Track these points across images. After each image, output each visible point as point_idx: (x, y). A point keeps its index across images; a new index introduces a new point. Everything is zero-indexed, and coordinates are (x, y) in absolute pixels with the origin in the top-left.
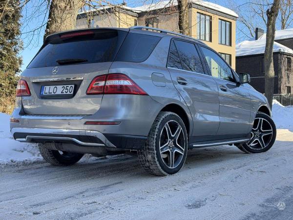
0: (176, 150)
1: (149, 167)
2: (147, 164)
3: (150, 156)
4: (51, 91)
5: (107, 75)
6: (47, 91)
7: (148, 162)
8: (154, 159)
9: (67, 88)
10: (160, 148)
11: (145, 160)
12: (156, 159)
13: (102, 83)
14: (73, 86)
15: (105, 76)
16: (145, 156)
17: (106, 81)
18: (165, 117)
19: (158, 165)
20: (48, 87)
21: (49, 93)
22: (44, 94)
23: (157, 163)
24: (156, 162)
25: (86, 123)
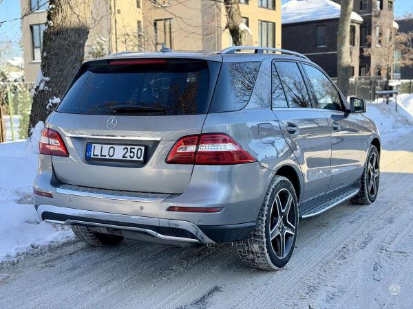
0: (287, 231)
1: (253, 260)
2: (251, 256)
3: (256, 247)
4: (105, 153)
5: (200, 136)
6: (97, 152)
7: (253, 253)
8: (263, 250)
9: (132, 150)
10: (271, 233)
11: (248, 251)
12: (266, 250)
13: (192, 148)
14: (143, 148)
15: (197, 137)
16: (248, 245)
17: (197, 145)
18: (275, 187)
19: (268, 258)
20: (98, 147)
21: (101, 156)
22: (92, 156)
23: (267, 255)
24: (264, 254)
25: (171, 209)
